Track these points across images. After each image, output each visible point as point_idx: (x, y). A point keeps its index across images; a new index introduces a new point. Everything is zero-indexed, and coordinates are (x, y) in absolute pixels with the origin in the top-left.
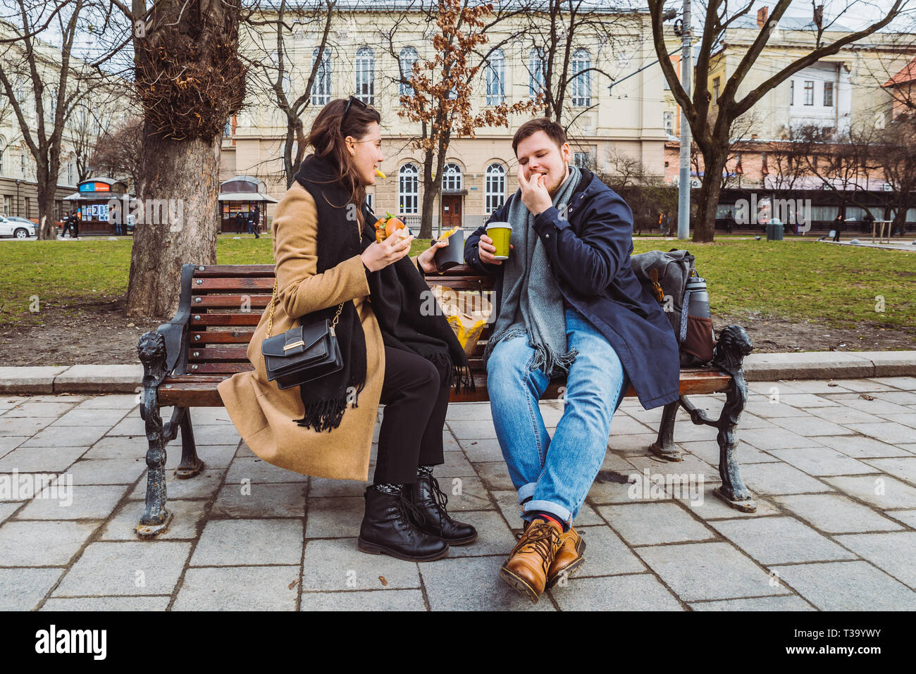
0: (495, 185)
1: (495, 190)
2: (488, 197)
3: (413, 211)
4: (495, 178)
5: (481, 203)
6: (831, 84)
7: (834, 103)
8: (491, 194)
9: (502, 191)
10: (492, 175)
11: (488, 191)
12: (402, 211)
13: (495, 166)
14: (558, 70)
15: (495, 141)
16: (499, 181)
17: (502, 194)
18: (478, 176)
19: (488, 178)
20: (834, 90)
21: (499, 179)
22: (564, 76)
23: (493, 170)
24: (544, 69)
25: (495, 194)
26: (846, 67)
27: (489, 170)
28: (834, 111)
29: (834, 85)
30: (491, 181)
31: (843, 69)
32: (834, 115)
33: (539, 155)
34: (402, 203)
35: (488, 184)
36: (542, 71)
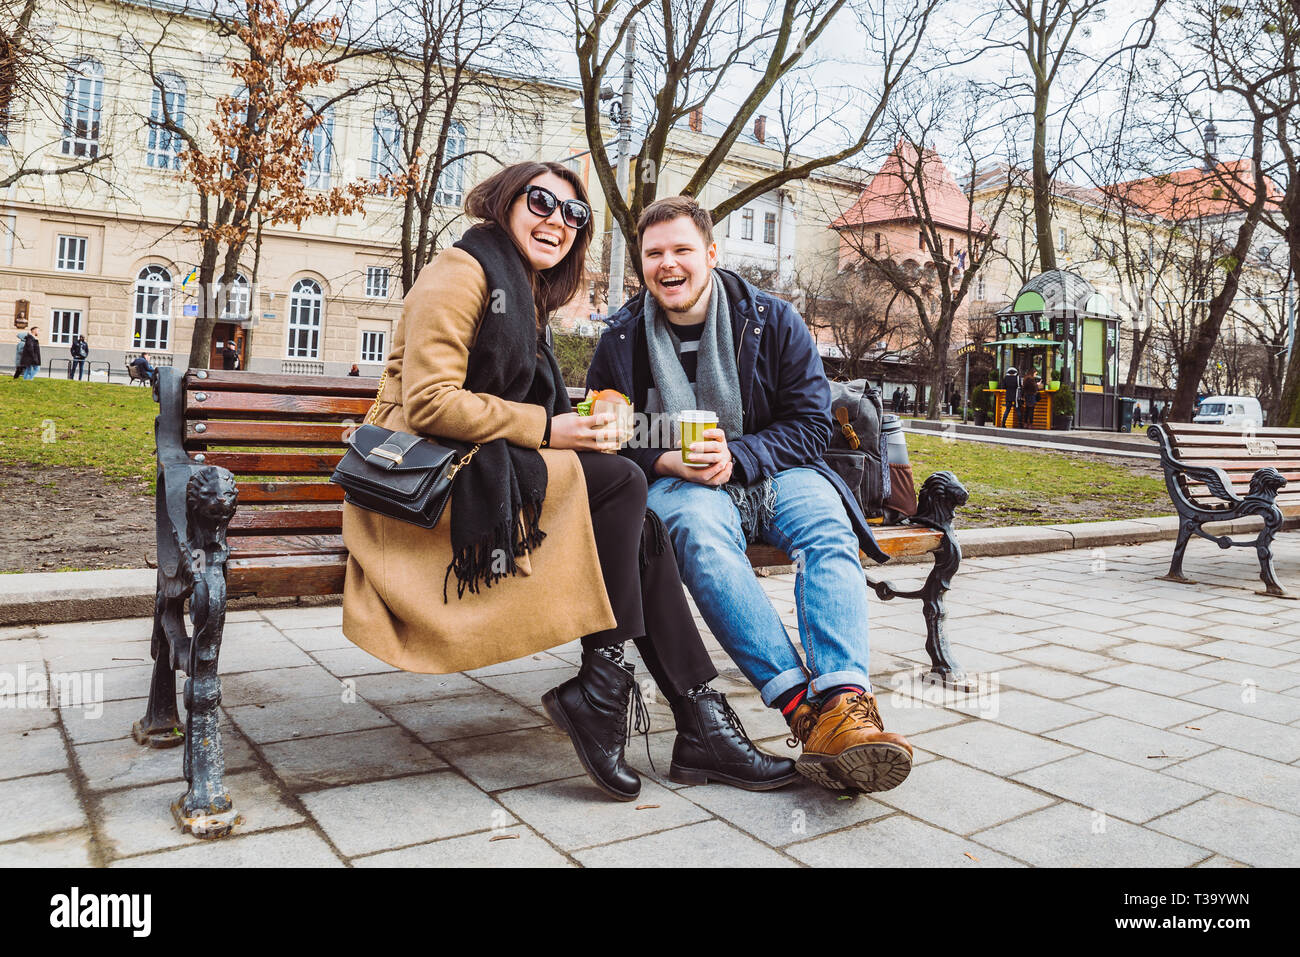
0: (305, 312)
1: (305, 320)
2: (293, 332)
3: (158, 345)
4: (306, 302)
5: (279, 340)
6: (773, 216)
7: (776, 241)
8: (298, 326)
9: (316, 322)
10: (300, 296)
11: (293, 320)
12: (137, 344)
13: (307, 282)
14: (429, 145)
15: (310, 244)
16: (312, 307)
17: (316, 328)
18: (277, 296)
19: (295, 301)
20: (777, 224)
21: (313, 303)
22: (439, 155)
23: (304, 288)
24: (405, 141)
25: (304, 327)
26: (790, 197)
27: (297, 288)
28: (776, 251)
29: (777, 218)
30: (299, 306)
31: (786, 198)
32: (776, 255)
33: (680, 250)
34: (138, 329)
35: (294, 310)
36: (402, 145)
